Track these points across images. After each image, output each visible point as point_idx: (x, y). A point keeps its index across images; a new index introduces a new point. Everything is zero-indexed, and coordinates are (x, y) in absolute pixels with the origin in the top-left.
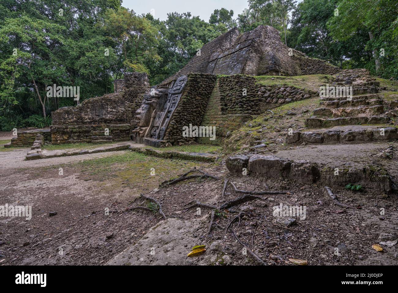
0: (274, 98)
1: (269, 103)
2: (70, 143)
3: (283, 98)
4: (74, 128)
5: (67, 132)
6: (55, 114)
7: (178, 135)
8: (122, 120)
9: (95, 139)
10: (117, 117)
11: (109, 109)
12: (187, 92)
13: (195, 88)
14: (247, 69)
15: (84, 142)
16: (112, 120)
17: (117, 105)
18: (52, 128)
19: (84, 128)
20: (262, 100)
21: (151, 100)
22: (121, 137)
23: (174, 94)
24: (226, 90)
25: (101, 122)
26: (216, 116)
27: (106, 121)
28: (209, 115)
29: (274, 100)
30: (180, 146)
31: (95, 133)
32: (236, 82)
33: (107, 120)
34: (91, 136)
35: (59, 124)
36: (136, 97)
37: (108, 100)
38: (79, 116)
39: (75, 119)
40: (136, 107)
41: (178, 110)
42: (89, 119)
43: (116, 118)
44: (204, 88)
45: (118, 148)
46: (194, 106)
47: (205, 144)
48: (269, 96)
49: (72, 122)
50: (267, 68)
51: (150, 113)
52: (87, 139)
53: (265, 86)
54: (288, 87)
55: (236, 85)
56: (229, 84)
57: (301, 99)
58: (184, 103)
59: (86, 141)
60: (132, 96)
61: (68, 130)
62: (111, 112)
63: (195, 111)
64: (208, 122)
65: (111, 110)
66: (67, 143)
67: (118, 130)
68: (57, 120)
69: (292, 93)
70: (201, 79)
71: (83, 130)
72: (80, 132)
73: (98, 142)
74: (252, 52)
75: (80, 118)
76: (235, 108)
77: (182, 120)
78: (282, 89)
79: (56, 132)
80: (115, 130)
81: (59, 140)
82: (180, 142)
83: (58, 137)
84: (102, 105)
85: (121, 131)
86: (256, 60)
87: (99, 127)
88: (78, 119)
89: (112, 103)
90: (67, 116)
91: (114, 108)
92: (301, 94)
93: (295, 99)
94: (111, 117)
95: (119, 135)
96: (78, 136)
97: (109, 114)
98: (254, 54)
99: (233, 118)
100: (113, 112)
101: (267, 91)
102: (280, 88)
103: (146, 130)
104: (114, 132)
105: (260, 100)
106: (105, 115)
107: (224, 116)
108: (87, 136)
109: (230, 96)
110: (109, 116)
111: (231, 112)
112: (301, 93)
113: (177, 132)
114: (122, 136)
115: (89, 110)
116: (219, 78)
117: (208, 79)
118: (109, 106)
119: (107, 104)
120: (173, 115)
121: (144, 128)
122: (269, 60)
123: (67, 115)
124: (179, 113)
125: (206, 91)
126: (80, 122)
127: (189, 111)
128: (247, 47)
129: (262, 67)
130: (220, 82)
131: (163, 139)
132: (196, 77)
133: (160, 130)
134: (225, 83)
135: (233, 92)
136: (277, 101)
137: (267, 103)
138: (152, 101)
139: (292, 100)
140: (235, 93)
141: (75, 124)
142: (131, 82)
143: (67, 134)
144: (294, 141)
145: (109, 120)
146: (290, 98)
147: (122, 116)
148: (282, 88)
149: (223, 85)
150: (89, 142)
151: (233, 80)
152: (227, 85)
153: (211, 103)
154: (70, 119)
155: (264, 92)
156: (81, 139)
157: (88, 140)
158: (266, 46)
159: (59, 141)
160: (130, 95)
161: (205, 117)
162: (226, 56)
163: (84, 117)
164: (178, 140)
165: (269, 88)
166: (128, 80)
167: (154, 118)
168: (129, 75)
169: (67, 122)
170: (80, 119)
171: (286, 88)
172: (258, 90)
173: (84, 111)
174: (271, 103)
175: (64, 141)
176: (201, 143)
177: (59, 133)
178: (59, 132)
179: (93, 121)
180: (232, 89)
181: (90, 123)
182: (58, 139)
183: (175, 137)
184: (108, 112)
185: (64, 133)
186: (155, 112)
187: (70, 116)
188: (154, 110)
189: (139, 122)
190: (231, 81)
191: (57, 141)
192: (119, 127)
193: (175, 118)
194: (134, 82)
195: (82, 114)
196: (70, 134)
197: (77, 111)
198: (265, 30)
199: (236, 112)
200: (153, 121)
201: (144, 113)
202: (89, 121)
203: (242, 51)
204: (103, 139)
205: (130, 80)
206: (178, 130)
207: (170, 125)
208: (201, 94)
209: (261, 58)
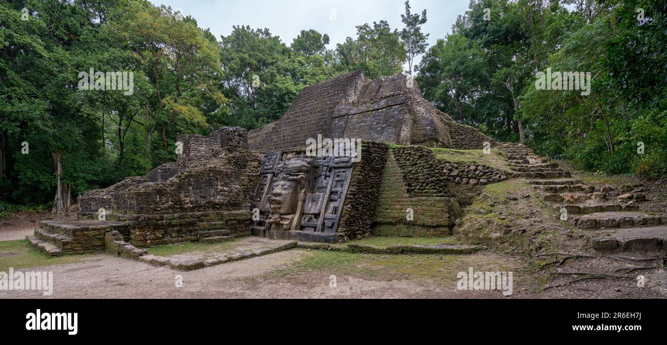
0: (463, 178)
1: (458, 183)
2: (166, 243)
3: (475, 178)
4: (174, 219)
5: (163, 225)
6: (141, 195)
7: (355, 224)
8: (237, 204)
9: (207, 235)
10: (230, 200)
11: (219, 187)
12: (361, 166)
13: (367, 161)
14: (402, 135)
15: (187, 240)
16: (223, 204)
17: (230, 180)
18: (140, 220)
19: (188, 218)
20: (450, 179)
21: (298, 175)
22: (239, 231)
23: (336, 168)
24: (404, 166)
25: (208, 207)
26: (400, 199)
27: (214, 206)
28: (387, 198)
29: (465, 180)
30: (360, 239)
31: (204, 226)
32: (419, 156)
33: (216, 204)
34: (197, 230)
35: (147, 212)
36: (245, 166)
37: (218, 173)
38: (176, 198)
39: (170, 203)
40: (249, 183)
41: (352, 191)
42: (191, 202)
43: (228, 202)
44: (377, 161)
45: (286, 246)
46: (368, 186)
47: (387, 236)
48: (458, 175)
49: (166, 209)
50: (425, 135)
51: (296, 194)
52: (191, 235)
53: (449, 163)
54: (480, 165)
55: (419, 159)
56: (408, 158)
57: (499, 181)
58: (359, 182)
59: (190, 240)
60: (239, 165)
61: (165, 221)
62: (222, 191)
63: (371, 193)
64: (387, 207)
65: (222, 188)
66: (162, 244)
67: (236, 219)
68: (145, 206)
69: (486, 173)
70: (374, 149)
71: (186, 222)
72: (181, 225)
73: (215, 240)
74: (406, 113)
75: (178, 201)
76: (425, 189)
77: (358, 204)
78: (472, 168)
79: (145, 226)
80: (232, 220)
81: (150, 239)
82: (358, 234)
83: (148, 233)
84: (210, 180)
85: (239, 221)
86: (410, 122)
87: (206, 216)
88: (176, 204)
89: (222, 177)
90: (160, 198)
91: (226, 185)
92: (498, 175)
93: (491, 180)
94: (222, 199)
95: (236, 228)
96: (179, 232)
97: (219, 195)
98: (407, 116)
99: (429, 202)
100: (225, 191)
101: (454, 169)
102: (469, 166)
103: (293, 219)
104: (229, 224)
105: (448, 180)
106: (213, 196)
107: (414, 199)
108: (191, 232)
109: (414, 174)
110: (218, 199)
111: (420, 194)
112: (498, 173)
113: (354, 221)
114: (240, 229)
115: (191, 188)
116: (391, 148)
117: (380, 149)
118: (219, 183)
119: (217, 179)
120: (346, 198)
121: (290, 217)
122: (427, 125)
123: (158, 196)
124: (354, 195)
125: (379, 165)
126: (178, 208)
127: (364, 192)
128: (399, 104)
129: (418, 134)
130: (394, 154)
131: (337, 231)
132: (369, 146)
133: (324, 219)
134: (401, 156)
135: (418, 169)
136: (469, 182)
137: (456, 183)
138: (300, 176)
139: (488, 181)
140: (422, 170)
141: (171, 211)
142: (235, 143)
143: (161, 229)
144: (592, 226)
145: (219, 204)
146: (486, 179)
147: (236, 198)
148: (472, 166)
149: (399, 159)
150: (193, 241)
151: (414, 153)
152: (405, 159)
153: (387, 181)
154: (163, 204)
155: (451, 170)
156: (183, 237)
157: (193, 238)
158: (417, 105)
159: (149, 241)
160: (237, 164)
161: (380, 200)
162: (363, 112)
163: (184, 200)
164: (357, 232)
165: (456, 165)
166: (231, 140)
167: (304, 201)
168: (231, 131)
169: (159, 209)
170: (178, 203)
171: (478, 166)
172: (443, 167)
173: (184, 190)
174: (460, 183)
175: (157, 241)
176: (379, 236)
177: (149, 228)
178: (149, 226)
179: (197, 207)
180: (416, 164)
181: (192, 209)
182: (148, 238)
183: (353, 228)
184: (217, 192)
185: (157, 227)
186: (305, 193)
187: (164, 199)
188: (301, 189)
189: (280, 208)
190: (410, 153)
191: (146, 240)
192: (237, 214)
193: (350, 202)
194: (239, 143)
195: (182, 195)
196: (166, 228)
197: (173, 190)
198: (404, 81)
199: (429, 194)
200: (303, 206)
201: (288, 194)
202: (191, 206)
203: (392, 110)
204: (218, 235)
205: (233, 140)
206: (355, 218)
207: (344, 211)
208: (375, 170)
209: (415, 121)
